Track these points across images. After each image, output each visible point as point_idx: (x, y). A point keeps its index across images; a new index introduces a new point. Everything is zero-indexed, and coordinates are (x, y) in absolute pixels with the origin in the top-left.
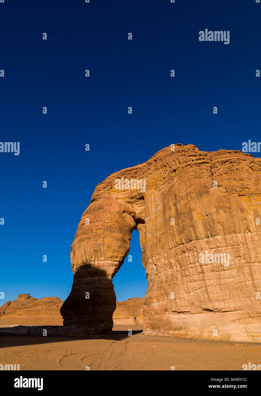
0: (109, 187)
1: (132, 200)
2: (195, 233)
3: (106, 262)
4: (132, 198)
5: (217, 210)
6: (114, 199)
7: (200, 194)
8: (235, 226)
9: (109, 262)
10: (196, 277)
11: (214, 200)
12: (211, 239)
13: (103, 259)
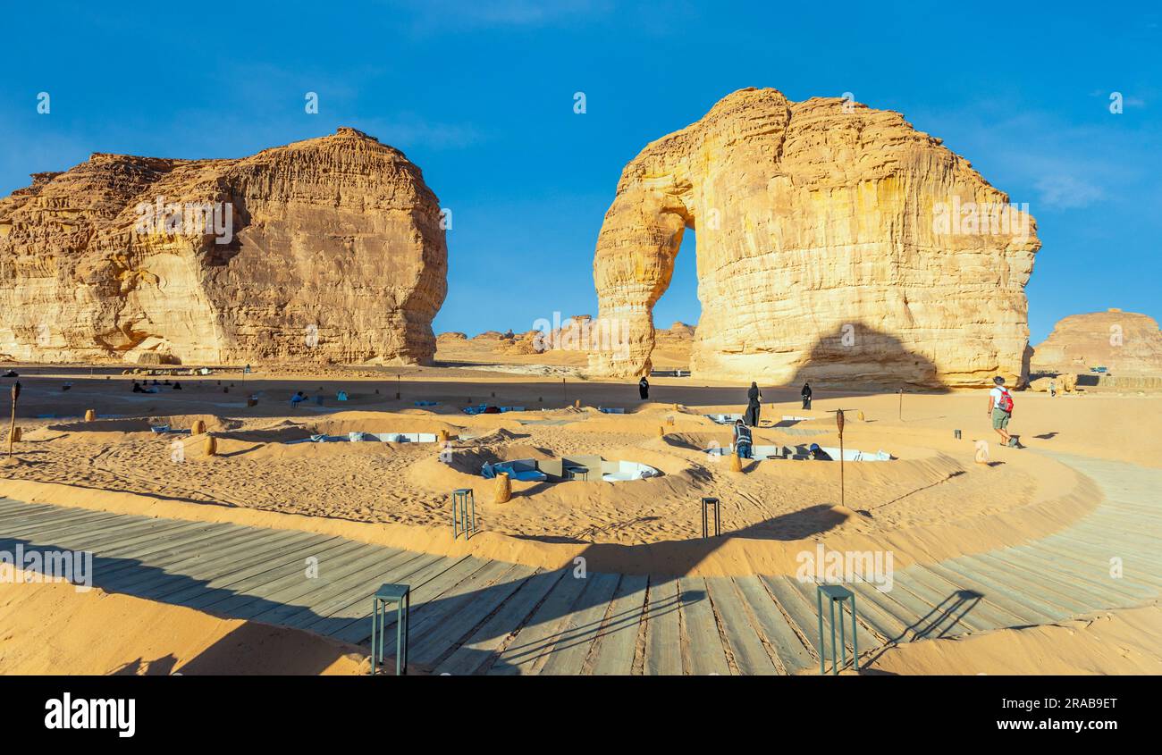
0: (640, 172)
1: (676, 190)
2: (744, 248)
3: (637, 286)
4: (677, 186)
5: (774, 214)
6: (648, 190)
7: (753, 191)
8: (795, 239)
9: (642, 286)
10: (744, 308)
11: (771, 200)
12: (765, 257)
13: (632, 281)
